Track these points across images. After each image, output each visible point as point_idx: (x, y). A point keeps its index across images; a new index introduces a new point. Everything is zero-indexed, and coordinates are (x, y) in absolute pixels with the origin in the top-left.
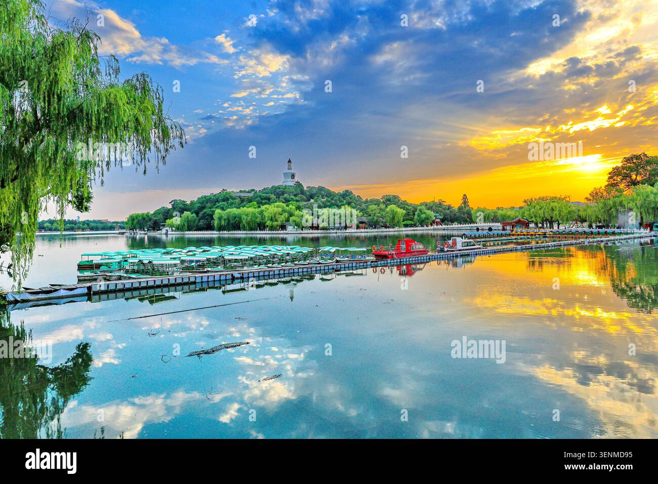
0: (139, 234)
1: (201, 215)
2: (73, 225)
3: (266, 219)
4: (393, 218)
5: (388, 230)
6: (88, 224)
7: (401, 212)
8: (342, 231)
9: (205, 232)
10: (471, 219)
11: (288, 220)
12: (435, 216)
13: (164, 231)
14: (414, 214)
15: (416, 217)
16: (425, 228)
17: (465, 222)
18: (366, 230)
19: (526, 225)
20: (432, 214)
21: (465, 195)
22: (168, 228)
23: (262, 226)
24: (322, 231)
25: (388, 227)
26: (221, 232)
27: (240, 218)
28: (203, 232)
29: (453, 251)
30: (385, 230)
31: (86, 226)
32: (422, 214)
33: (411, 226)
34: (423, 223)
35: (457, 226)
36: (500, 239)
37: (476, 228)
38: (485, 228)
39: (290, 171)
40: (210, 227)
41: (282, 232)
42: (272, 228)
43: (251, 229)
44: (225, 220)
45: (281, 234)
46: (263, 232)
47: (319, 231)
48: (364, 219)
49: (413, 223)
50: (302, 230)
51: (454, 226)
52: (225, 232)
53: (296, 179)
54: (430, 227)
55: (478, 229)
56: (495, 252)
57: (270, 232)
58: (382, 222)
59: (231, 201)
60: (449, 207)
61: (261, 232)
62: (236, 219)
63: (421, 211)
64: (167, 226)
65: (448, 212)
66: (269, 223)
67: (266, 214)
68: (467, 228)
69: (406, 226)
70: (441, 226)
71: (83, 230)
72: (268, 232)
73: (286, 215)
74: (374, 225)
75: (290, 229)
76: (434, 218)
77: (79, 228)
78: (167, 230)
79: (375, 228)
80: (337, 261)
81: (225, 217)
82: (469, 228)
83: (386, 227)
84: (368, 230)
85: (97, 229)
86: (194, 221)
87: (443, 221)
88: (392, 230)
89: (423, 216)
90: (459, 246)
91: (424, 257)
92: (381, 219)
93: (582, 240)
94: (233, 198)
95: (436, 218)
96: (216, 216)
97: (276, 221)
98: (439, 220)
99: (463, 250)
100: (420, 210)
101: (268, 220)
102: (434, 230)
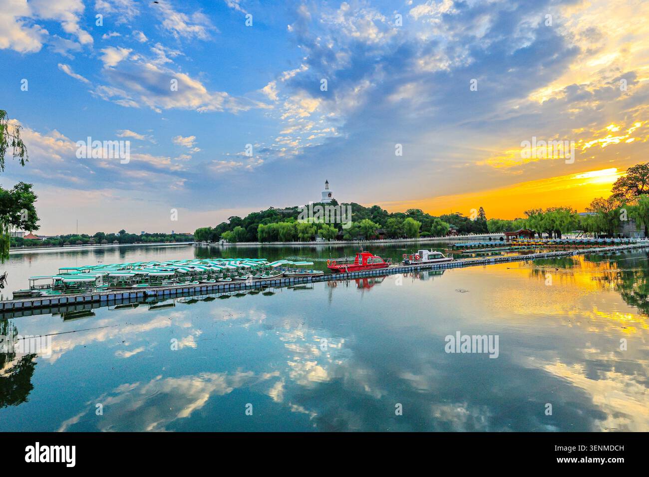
0: (204, 245)
1: (248, 229)
2: (163, 238)
3: (299, 231)
4: (410, 230)
5: (405, 240)
6: (174, 238)
7: (417, 223)
8: (364, 242)
9: (252, 243)
10: (487, 229)
11: (316, 233)
12: (451, 227)
13: (221, 242)
14: (431, 226)
15: (433, 228)
16: (442, 238)
17: (481, 232)
18: (385, 241)
19: (531, 235)
20: (448, 226)
21: (481, 208)
22: (223, 240)
23: (295, 238)
24: (346, 242)
25: (406, 238)
26: (264, 243)
27: (278, 231)
28: (250, 243)
29: (416, 264)
30: (403, 240)
31: (173, 238)
32: (438, 225)
33: (429, 236)
34: (439, 233)
35: (473, 236)
36: (493, 249)
37: (488, 238)
38: (496, 238)
39: (327, 191)
40: (255, 239)
41: (312, 242)
42: (304, 240)
43: (287, 240)
44: (266, 233)
45: (311, 244)
46: (297, 243)
47: (344, 242)
48: (384, 231)
49: (430, 234)
50: (329, 241)
51: (468, 236)
52: (267, 243)
53: (332, 197)
54: (447, 237)
55: (490, 239)
56: (463, 265)
57: (302, 243)
58: (400, 233)
59: (274, 216)
60: (466, 219)
61: (295, 243)
62: (275, 232)
63: (438, 223)
64: (222, 238)
65: (465, 223)
66: (300, 235)
67: (299, 228)
68: (480, 238)
69: (424, 236)
70: (456, 236)
71: (171, 241)
72: (300, 243)
73: (315, 228)
74: (393, 235)
75: (319, 240)
76: (450, 229)
77: (167, 240)
78: (223, 242)
79: (394, 238)
80: (284, 276)
81: (266, 230)
82: (482, 238)
83: (404, 238)
84: (387, 241)
85: (181, 241)
86: (243, 234)
87: (459, 232)
88: (409, 240)
89: (439, 227)
90: (425, 259)
91: (384, 270)
92: (398, 231)
93: (571, 251)
94: (276, 214)
95: (452, 229)
96: (259, 229)
97: (307, 233)
98: (455, 231)
99: (429, 262)
100: (436, 222)
101: (300, 233)
102: (450, 239)
